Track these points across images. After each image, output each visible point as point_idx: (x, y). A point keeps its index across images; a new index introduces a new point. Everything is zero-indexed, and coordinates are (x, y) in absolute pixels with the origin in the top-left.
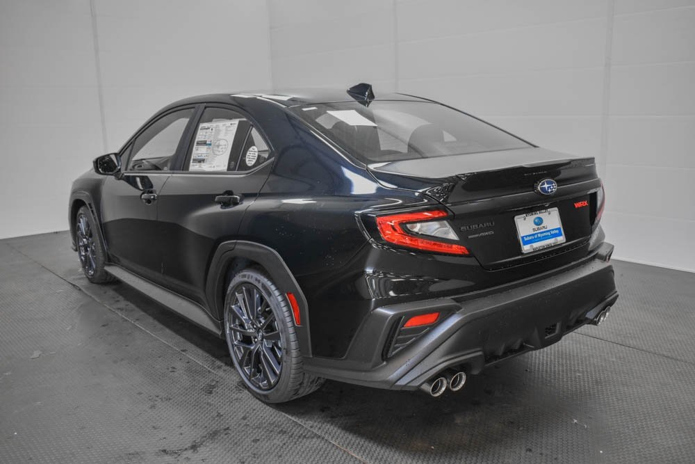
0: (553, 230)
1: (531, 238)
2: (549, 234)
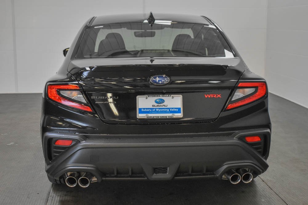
0: (172, 108)
1: (148, 110)
2: (168, 110)
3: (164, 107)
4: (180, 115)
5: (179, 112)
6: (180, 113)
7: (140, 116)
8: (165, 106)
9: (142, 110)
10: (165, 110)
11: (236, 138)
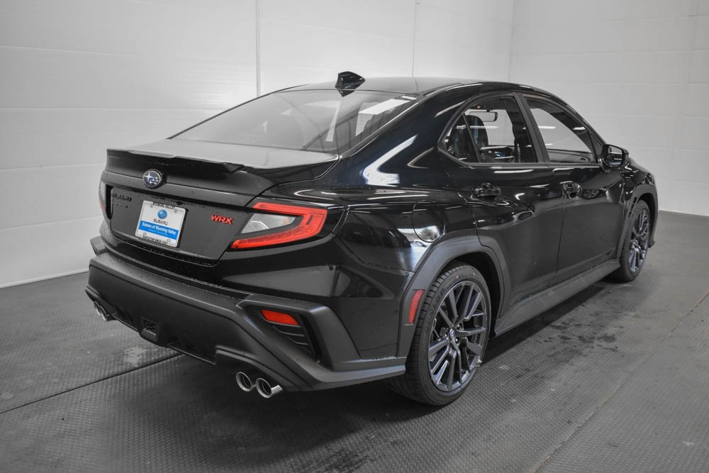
0: (171, 229)
1: (148, 226)
2: (166, 231)
3: (163, 225)
4: (173, 243)
5: (174, 237)
6: (176, 239)
7: (140, 233)
8: (165, 222)
9: (144, 224)
10: (164, 230)
11: (239, 305)
